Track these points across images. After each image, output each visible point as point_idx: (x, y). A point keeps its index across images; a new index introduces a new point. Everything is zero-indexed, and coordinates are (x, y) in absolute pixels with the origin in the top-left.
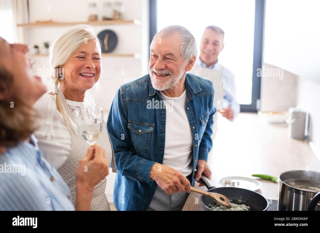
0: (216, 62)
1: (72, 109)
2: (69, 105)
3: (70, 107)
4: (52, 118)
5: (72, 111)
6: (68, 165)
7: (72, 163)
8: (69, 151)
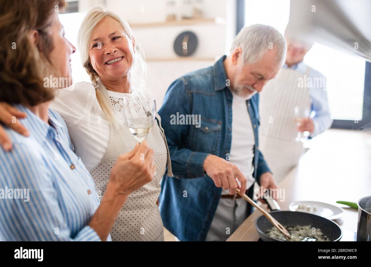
0: (300, 61)
1: (114, 101)
2: (110, 97)
3: (111, 99)
4: (90, 108)
5: (113, 104)
6: (105, 164)
7: (109, 163)
8: (106, 149)
